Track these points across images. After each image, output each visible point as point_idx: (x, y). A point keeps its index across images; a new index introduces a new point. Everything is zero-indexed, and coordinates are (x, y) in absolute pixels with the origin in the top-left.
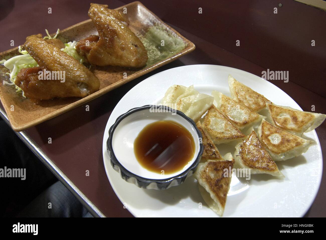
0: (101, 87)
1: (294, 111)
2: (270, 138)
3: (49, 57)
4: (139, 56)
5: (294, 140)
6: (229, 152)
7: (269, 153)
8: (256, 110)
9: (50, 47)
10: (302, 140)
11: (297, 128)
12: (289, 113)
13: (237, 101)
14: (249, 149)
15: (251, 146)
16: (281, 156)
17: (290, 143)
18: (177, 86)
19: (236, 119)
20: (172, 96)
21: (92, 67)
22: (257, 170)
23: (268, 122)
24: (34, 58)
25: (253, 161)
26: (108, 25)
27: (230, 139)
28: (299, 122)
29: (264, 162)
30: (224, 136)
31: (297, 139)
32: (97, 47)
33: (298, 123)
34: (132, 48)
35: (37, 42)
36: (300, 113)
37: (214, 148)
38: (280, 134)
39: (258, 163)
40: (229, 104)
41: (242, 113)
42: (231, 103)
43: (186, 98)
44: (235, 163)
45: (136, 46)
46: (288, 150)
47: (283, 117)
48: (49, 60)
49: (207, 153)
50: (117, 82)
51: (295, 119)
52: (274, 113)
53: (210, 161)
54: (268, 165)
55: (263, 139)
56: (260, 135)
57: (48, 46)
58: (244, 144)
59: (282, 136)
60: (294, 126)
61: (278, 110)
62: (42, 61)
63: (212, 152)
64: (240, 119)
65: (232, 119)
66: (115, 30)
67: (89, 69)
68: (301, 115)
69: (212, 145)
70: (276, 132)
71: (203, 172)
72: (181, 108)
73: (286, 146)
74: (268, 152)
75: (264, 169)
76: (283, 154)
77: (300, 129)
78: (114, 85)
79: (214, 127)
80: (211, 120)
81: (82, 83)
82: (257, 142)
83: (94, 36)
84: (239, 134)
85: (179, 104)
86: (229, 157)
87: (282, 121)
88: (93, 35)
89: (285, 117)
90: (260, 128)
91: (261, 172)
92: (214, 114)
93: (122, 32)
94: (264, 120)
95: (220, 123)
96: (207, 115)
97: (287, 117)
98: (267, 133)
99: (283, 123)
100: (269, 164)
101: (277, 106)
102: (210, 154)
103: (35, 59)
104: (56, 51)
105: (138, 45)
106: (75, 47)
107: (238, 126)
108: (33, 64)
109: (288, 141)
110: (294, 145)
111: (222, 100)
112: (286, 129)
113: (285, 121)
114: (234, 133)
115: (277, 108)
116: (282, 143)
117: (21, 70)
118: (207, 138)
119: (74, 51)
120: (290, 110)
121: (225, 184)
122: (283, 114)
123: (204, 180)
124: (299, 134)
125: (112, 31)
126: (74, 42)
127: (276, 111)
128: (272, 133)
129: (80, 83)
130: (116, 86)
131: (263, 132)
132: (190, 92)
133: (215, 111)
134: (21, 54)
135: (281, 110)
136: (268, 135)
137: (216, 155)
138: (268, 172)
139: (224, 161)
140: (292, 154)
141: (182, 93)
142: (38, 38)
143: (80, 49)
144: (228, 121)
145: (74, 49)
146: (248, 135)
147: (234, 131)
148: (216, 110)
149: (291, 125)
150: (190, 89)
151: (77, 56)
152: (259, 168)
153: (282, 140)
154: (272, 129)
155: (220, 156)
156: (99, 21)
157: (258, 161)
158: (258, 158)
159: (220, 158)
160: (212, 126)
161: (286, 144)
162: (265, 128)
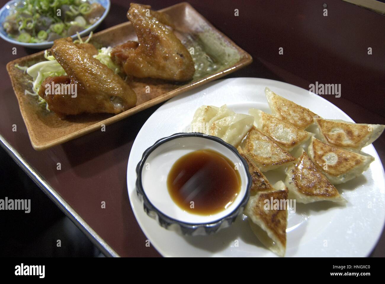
0: (137, 102)
1: (347, 124)
2: (324, 158)
3: (79, 64)
4: (184, 67)
5: (352, 158)
6: (280, 180)
7: (327, 177)
8: (303, 126)
9: (81, 53)
10: (361, 157)
11: (354, 144)
12: (342, 128)
13: (280, 118)
14: (303, 174)
15: (305, 170)
16: (341, 178)
17: (348, 162)
18: (208, 107)
19: (282, 139)
20: (203, 120)
21: (128, 78)
22: (315, 197)
23: (319, 140)
24: (62, 65)
25: (309, 187)
26: (150, 30)
27: (279, 164)
28: (355, 136)
29: (323, 187)
30: (272, 161)
31: (356, 156)
32: (135, 55)
33: (354, 138)
34: (176, 58)
35: (66, 47)
36: (355, 127)
37: (262, 177)
38: (336, 152)
39: (316, 189)
40: (271, 122)
41: (288, 132)
42: (274, 121)
43: (220, 120)
44: (289, 192)
45: (181, 56)
46: (347, 170)
47: (335, 133)
48: (79, 68)
49: (255, 184)
50: (157, 98)
51: (350, 133)
52: (325, 128)
53: (260, 193)
54: (327, 191)
55: (317, 160)
56: (312, 156)
57: (78, 51)
58: (297, 168)
59: (338, 155)
60: (350, 142)
61: (329, 125)
62: (71, 69)
63: (261, 182)
64: (287, 139)
65: (278, 140)
66: (158, 36)
67: (125, 81)
68: (356, 128)
69: (259, 174)
70: (330, 151)
71: (255, 207)
72: (215, 132)
73: (345, 166)
74: (325, 175)
75: (323, 195)
76: (343, 175)
77: (357, 145)
78: (154, 101)
79: (259, 152)
80: (254, 144)
81: (116, 97)
82: (310, 164)
83: (132, 42)
84: (289, 157)
85: (213, 128)
86: (281, 186)
87: (335, 137)
88: (131, 40)
89: (338, 133)
90: (311, 147)
91: (320, 199)
92: (256, 136)
93: (166, 38)
94: (313, 138)
95: (264, 147)
96: (248, 138)
97: (341, 132)
98: (320, 152)
99: (337, 140)
100: (328, 189)
101: (327, 121)
102: (259, 184)
103: (62, 67)
104: (87, 58)
105: (184, 54)
106: (109, 54)
107: (286, 147)
108: (60, 72)
109: (346, 160)
110: (353, 163)
111: (264, 120)
112: (341, 146)
113: (339, 137)
114: (283, 156)
115: (328, 122)
116: (339, 163)
117: (46, 79)
118: (252, 166)
119: (108, 59)
120: (342, 123)
121: (282, 219)
122: (335, 129)
123: (258, 217)
124: (357, 150)
125: (154, 37)
126: (109, 48)
127: (327, 127)
128: (326, 152)
129: (114, 97)
130: (155, 102)
131: (315, 153)
132: (224, 112)
133: (256, 133)
134: (47, 60)
135: (333, 125)
136: (321, 155)
137: (266, 185)
138: (328, 199)
139: (276, 191)
140: (353, 174)
141: (214, 115)
142: (67, 42)
143: (116, 56)
144: (274, 143)
145: (108, 56)
146: (299, 157)
147: (282, 154)
148: (258, 131)
149: (347, 141)
150: (224, 109)
151: (111, 65)
152: (317, 195)
153: (339, 159)
154: (325, 147)
155: (270, 185)
156: (140, 25)
157: (315, 187)
158: (315, 183)
159: (271, 188)
160: (256, 151)
161: (344, 164)
162: (317, 147)
